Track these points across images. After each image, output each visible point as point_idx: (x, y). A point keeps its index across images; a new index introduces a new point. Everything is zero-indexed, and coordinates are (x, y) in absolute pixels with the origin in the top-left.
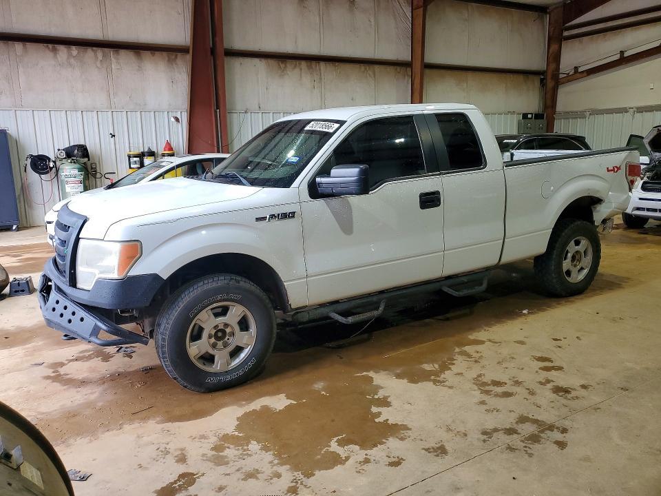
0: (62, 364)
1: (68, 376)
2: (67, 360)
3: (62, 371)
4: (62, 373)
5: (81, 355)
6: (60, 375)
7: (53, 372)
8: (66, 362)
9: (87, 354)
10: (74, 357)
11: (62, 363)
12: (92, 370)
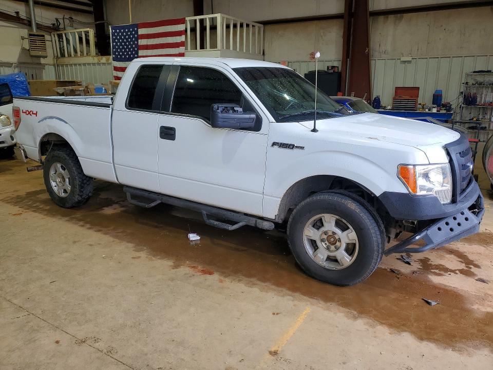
0: (462, 271)
1: (460, 260)
2: (457, 274)
3: (462, 266)
4: (464, 264)
5: (442, 272)
6: (466, 264)
7: (471, 268)
8: (457, 272)
9: (437, 271)
10: (449, 273)
11: (461, 273)
12: (442, 257)
